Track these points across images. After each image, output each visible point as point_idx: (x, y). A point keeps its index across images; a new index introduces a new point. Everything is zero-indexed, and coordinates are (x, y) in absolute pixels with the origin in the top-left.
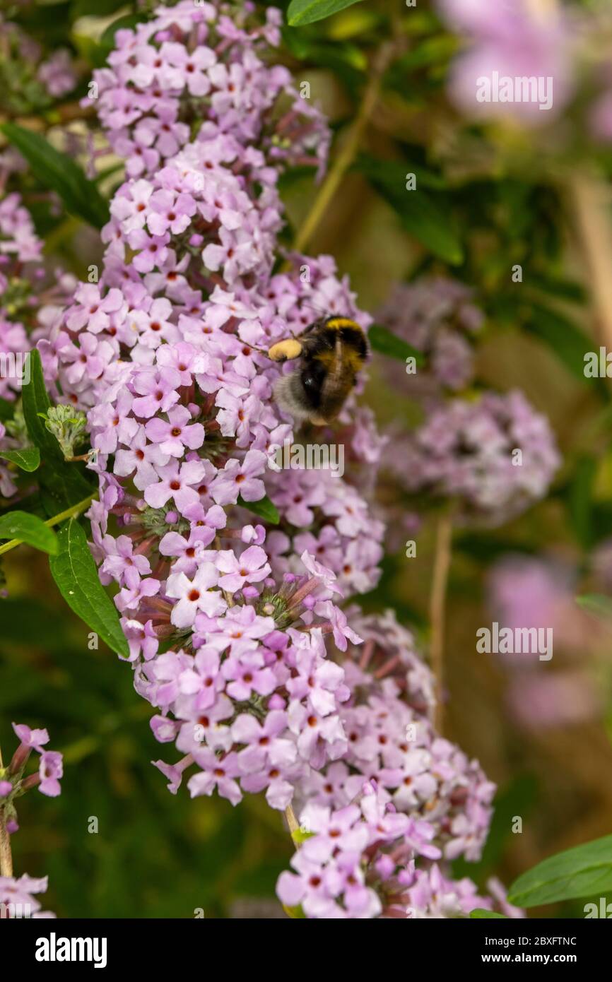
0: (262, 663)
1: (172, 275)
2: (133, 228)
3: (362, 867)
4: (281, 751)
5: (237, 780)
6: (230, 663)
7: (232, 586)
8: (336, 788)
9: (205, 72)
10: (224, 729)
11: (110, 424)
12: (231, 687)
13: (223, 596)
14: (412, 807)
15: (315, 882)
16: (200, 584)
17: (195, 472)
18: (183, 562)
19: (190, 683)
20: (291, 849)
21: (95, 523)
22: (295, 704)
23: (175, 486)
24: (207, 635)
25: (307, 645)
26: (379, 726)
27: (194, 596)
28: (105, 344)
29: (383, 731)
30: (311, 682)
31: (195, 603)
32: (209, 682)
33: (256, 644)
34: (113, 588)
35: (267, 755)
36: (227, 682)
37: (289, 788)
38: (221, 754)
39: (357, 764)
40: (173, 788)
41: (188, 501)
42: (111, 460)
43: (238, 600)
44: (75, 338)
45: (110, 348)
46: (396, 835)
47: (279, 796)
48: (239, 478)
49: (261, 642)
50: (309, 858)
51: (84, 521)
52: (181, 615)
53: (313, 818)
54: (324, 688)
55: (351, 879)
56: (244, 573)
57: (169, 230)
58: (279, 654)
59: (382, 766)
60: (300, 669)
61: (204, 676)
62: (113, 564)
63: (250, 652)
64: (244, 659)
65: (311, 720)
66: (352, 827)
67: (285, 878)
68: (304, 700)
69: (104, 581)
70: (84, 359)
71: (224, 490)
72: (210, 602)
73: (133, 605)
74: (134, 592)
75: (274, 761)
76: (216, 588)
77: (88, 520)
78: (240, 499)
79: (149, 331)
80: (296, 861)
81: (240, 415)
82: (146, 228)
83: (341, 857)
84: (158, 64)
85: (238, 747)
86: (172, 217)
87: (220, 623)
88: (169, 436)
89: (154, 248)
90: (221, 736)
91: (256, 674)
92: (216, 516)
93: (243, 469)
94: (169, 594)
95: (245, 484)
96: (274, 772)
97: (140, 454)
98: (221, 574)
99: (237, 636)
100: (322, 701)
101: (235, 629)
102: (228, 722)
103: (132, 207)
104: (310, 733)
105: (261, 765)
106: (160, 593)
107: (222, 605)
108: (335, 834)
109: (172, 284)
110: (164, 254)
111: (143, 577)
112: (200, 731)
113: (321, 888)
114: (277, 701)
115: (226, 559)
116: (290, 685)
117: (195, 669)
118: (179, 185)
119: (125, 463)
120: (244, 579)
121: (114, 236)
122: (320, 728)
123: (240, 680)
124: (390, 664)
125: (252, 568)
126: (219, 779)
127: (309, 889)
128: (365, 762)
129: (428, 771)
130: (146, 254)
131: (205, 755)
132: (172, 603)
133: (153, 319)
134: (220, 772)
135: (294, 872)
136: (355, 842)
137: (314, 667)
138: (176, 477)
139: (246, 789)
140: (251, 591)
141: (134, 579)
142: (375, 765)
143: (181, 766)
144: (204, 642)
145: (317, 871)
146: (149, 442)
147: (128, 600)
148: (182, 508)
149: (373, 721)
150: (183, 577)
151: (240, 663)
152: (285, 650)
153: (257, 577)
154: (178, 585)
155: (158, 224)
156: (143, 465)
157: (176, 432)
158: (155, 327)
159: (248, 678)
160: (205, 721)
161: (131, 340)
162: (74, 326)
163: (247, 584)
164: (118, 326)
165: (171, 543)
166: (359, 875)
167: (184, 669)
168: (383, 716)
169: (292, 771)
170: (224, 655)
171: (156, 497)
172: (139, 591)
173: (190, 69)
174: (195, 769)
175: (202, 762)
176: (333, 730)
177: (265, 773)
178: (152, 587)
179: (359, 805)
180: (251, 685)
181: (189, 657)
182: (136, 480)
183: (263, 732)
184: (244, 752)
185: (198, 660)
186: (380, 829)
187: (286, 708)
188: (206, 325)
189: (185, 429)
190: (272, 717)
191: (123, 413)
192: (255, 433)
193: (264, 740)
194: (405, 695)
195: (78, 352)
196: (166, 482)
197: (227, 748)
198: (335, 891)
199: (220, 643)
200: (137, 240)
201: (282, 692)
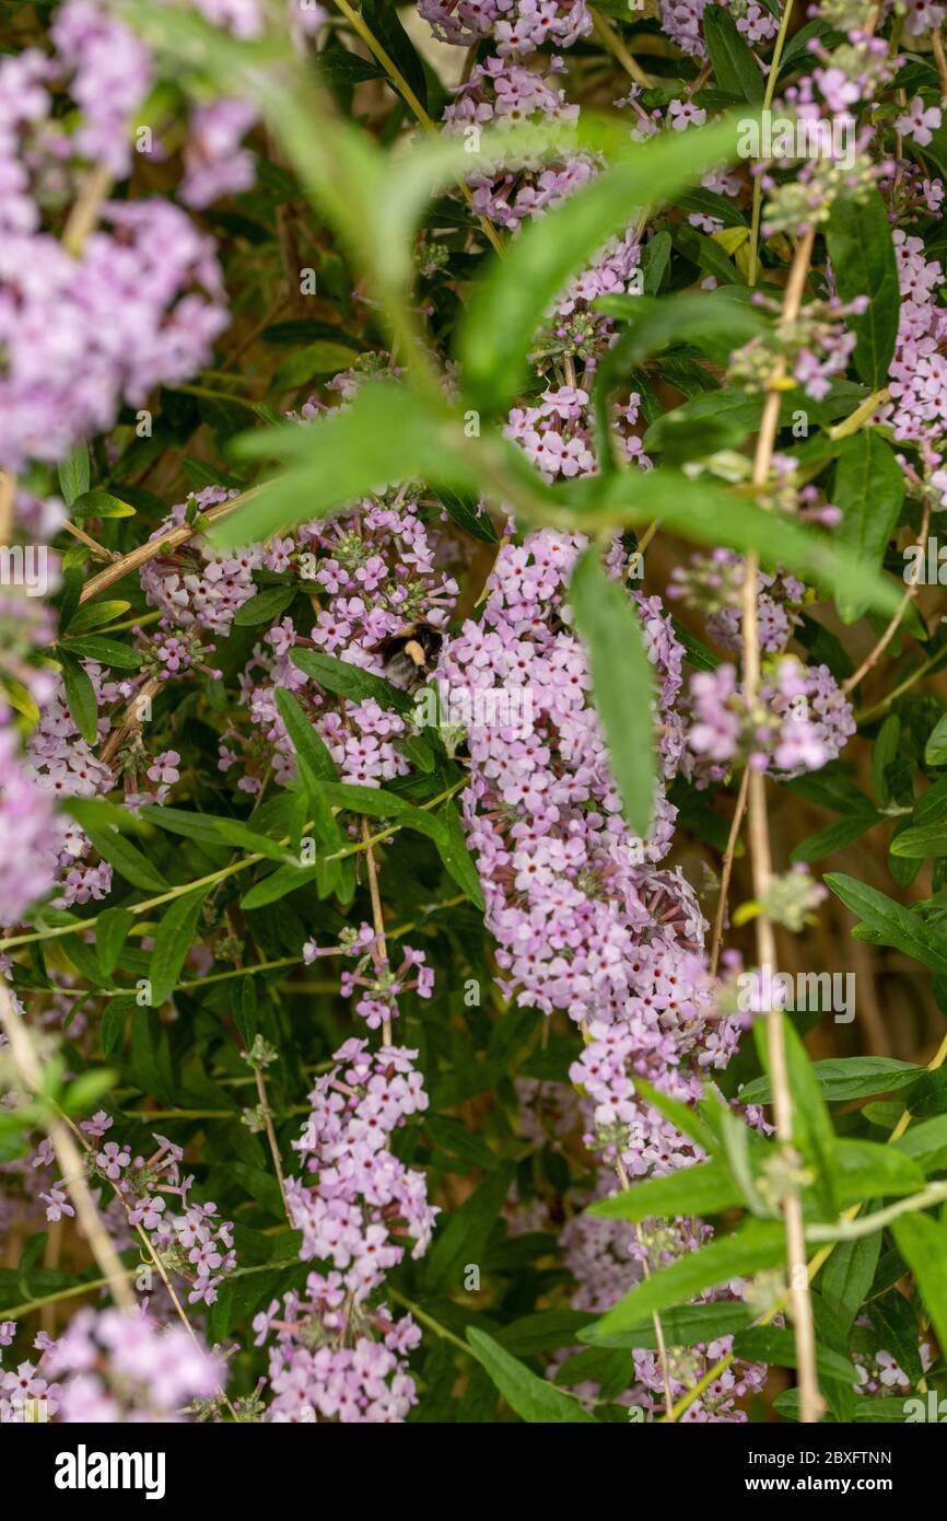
0: (573, 925)
1: (536, 621)
2: (511, 587)
3: (626, 1064)
4: (581, 984)
5: (551, 999)
6: (553, 924)
7: (559, 866)
8: (619, 1004)
9: (576, 458)
10: (545, 965)
11: (484, 740)
12: (552, 940)
13: (553, 871)
14: (675, 1024)
15: (595, 1070)
16: (538, 861)
17: (540, 781)
18: (527, 843)
19: (524, 932)
20: (583, 1047)
21: (465, 805)
22: (593, 954)
23: (526, 790)
24: (539, 900)
25: (606, 914)
26: (656, 963)
27: (532, 869)
28: (484, 674)
29: (658, 967)
30: (605, 939)
31: (532, 875)
32: (538, 933)
33: (571, 911)
34: (475, 854)
35: (571, 985)
36: (550, 936)
37: (584, 1007)
38: (541, 981)
39: (636, 989)
40: (507, 997)
41: (533, 801)
42: (482, 766)
43: (563, 875)
44: (462, 667)
45: (489, 677)
46: (650, 1047)
47: (577, 1012)
48: (571, 786)
49: (574, 908)
50: (591, 1055)
51: (458, 803)
52: (523, 881)
53: (596, 1030)
54: (615, 944)
55: (617, 1071)
56: (568, 857)
57: (537, 595)
58: (586, 917)
59: (655, 992)
60: (599, 931)
61: (534, 929)
62: (478, 838)
63: (567, 917)
64: (562, 922)
65: (603, 965)
66: (622, 1038)
67: (575, 1067)
68: (600, 952)
69: (470, 847)
70: (468, 684)
71: (561, 794)
72: (544, 875)
73: (489, 871)
74: (490, 860)
75: (576, 990)
76: (547, 866)
77: (462, 801)
78: (570, 800)
79: (517, 667)
80: (583, 1056)
81: (576, 744)
82: (520, 590)
83: (612, 1057)
84: (541, 448)
85: (553, 978)
86: (540, 584)
87: (549, 892)
88: (525, 755)
89: (525, 604)
90: (542, 970)
91: (569, 931)
92: (553, 814)
93: (575, 780)
94: (515, 866)
95: (574, 791)
96: (575, 996)
97: (504, 765)
98: (552, 856)
99: (559, 903)
100: (612, 953)
101: (557, 897)
102: (548, 961)
103: (511, 570)
104: (601, 974)
105: (566, 991)
106: (510, 863)
107: (551, 877)
108: (610, 1041)
109: (535, 628)
110: (531, 611)
111: (498, 850)
112: (529, 964)
113: (597, 1075)
114: (582, 951)
115: (556, 846)
116: (591, 942)
117: (529, 923)
118: (548, 559)
119: (493, 770)
120: (567, 862)
121: (496, 588)
122: (609, 970)
123: (558, 935)
124: (673, 912)
125: (574, 853)
126: (538, 997)
127: (590, 1075)
128: (642, 988)
129: (689, 1000)
130: (519, 608)
131: (531, 980)
132: (515, 872)
133: (520, 659)
134: (539, 992)
135: (581, 1063)
136: (623, 1048)
137: (609, 929)
138: (527, 783)
139: (556, 1004)
140: (572, 872)
141: (491, 851)
142: (650, 991)
143: (513, 983)
144: (536, 904)
145: (597, 1064)
146: (510, 758)
147: (485, 864)
148: (529, 805)
149: (652, 959)
150: (526, 855)
151: (559, 923)
152: (591, 915)
153: (576, 862)
154: (521, 860)
155: (530, 590)
156: (506, 773)
157: (530, 752)
158: (521, 665)
159: (563, 933)
160: (532, 958)
161: (504, 673)
162: (463, 658)
163: (569, 866)
164: (495, 661)
165: (520, 829)
166: (622, 1070)
167: (521, 923)
168: (661, 954)
169: (588, 996)
170: (549, 916)
171: (511, 797)
172: (494, 860)
173: (565, 455)
174: (523, 987)
175: (528, 985)
176: (618, 973)
177: (569, 997)
178: (503, 859)
179: (629, 1025)
180: (566, 939)
181: (525, 914)
182: (499, 782)
183: (570, 970)
184: (556, 982)
185: (531, 918)
186: (641, 1041)
187: (586, 956)
188: (552, 665)
189: (537, 750)
190: (578, 960)
191: (494, 735)
192: (586, 755)
193: (570, 975)
194: (681, 938)
195: (464, 678)
196: (520, 787)
197: (546, 977)
198: (606, 1078)
199: (546, 907)
200: (513, 598)
201: (585, 944)
